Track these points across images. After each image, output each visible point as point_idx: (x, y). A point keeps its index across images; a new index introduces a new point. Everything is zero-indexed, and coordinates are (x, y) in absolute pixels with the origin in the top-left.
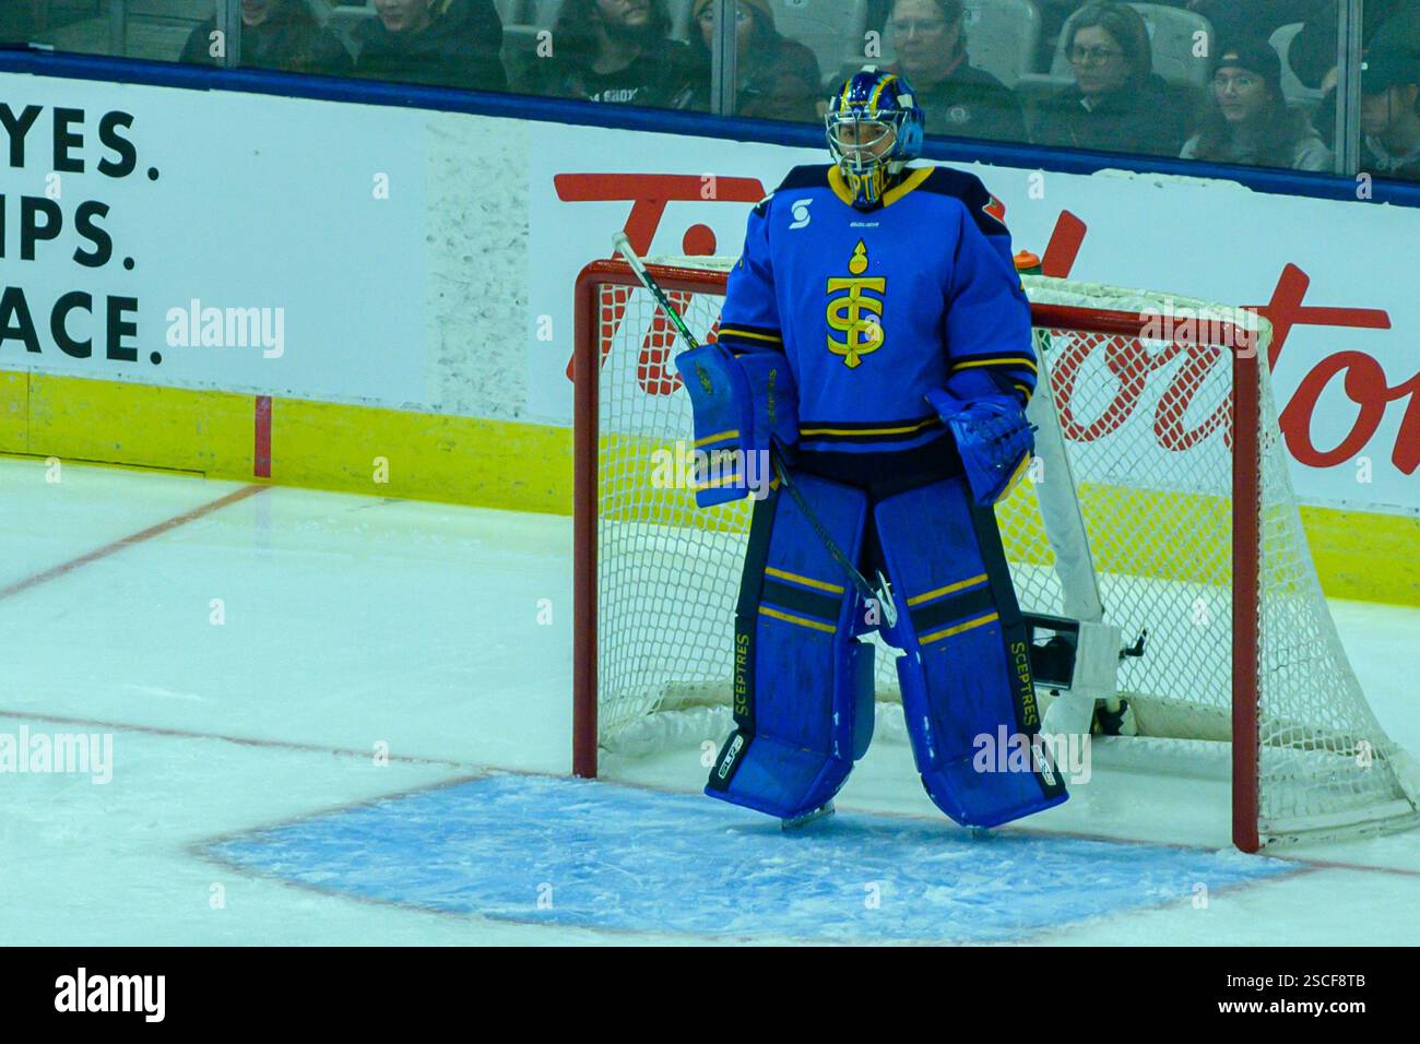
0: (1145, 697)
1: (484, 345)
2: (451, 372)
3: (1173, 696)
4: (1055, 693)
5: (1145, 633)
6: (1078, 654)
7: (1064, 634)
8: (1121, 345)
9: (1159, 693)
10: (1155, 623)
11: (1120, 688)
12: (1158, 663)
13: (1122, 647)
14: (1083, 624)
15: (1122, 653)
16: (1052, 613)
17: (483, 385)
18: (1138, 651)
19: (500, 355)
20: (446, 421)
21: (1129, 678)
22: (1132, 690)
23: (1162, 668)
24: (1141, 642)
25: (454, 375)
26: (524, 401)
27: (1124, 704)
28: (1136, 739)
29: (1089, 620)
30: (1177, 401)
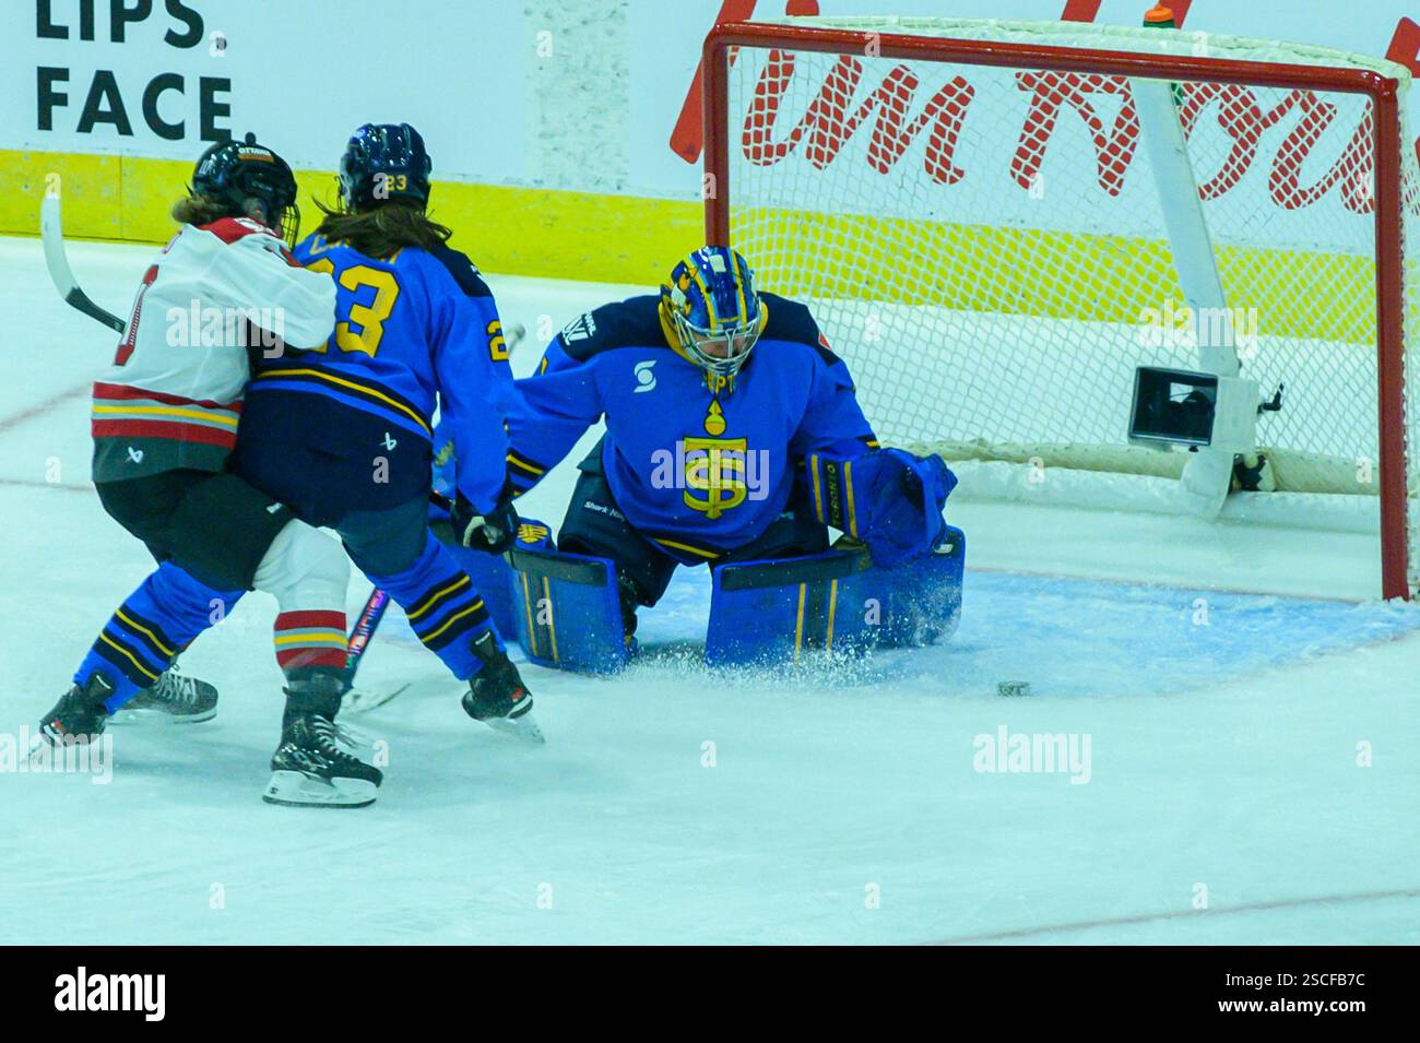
0: (1282, 453)
1: (585, 118)
2: (552, 147)
3: (1312, 450)
4: (1193, 449)
5: (1282, 387)
6: (1218, 409)
7: (1201, 389)
8: (1236, 93)
9: (1298, 448)
10: (1292, 377)
11: (1258, 444)
12: (1296, 417)
13: (1260, 402)
14: (1221, 380)
15: (1259, 407)
16: (1187, 368)
17: (584, 159)
18: (1275, 406)
19: (601, 127)
20: (547, 196)
21: (1266, 432)
22: (1269, 445)
23: (1299, 423)
24: (1278, 396)
25: (555, 149)
26: (626, 174)
27: (1261, 459)
28: (1275, 494)
29: (1225, 375)
30: (1296, 148)
